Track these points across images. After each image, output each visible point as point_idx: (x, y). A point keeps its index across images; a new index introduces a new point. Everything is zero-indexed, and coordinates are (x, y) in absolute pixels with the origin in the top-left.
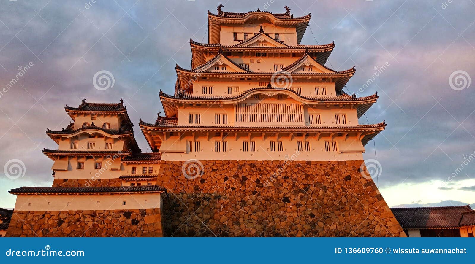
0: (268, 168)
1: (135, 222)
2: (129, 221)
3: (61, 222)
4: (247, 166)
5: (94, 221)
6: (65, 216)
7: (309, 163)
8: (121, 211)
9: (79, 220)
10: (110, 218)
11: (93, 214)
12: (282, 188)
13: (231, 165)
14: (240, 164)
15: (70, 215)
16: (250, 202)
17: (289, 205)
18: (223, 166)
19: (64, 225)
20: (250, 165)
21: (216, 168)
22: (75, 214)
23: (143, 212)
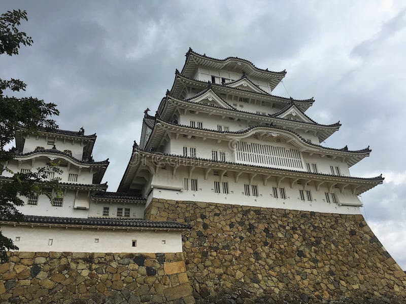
0: (274, 217)
1: (151, 272)
2: (143, 270)
3: (36, 269)
4: (252, 212)
5: (90, 269)
6: (43, 260)
7: (313, 213)
8: (131, 256)
9: (67, 267)
10: (114, 265)
11: (89, 259)
12: (293, 240)
13: (235, 210)
14: (244, 209)
15: (51, 259)
16: (264, 255)
17: (305, 260)
18: (225, 210)
19: (42, 275)
20: (255, 211)
21: (218, 212)
22: (60, 258)
23: (161, 258)
